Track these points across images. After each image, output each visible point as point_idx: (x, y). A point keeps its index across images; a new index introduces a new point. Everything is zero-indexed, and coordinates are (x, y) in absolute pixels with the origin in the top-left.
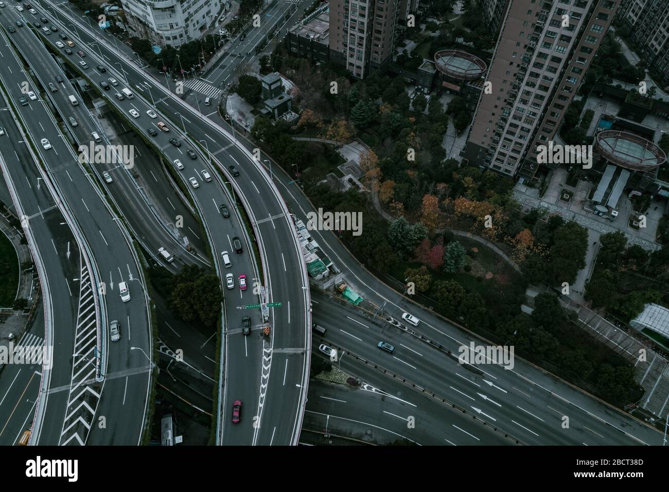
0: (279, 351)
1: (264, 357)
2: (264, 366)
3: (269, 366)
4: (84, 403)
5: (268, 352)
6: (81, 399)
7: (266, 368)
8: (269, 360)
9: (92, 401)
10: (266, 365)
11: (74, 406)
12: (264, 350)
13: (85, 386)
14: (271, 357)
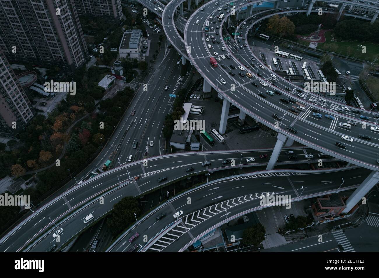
0: (144, 171)
1: (148, 175)
2: (152, 174)
3: (151, 172)
4: (192, 220)
5: (145, 175)
6: (191, 222)
7: (153, 173)
8: (149, 173)
9: (190, 217)
10: (151, 173)
11: (194, 223)
12: (145, 176)
13: (186, 225)
14: (147, 173)
